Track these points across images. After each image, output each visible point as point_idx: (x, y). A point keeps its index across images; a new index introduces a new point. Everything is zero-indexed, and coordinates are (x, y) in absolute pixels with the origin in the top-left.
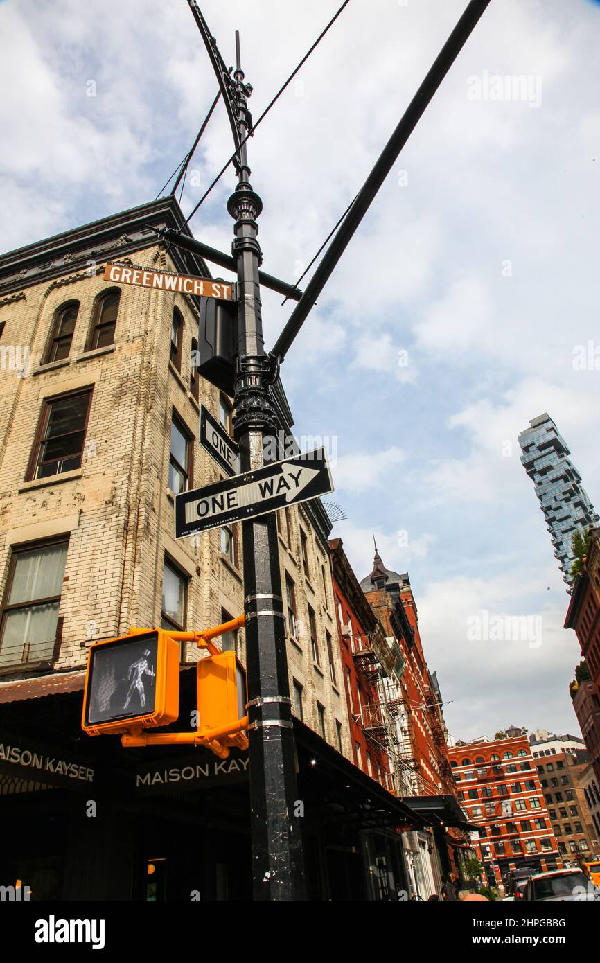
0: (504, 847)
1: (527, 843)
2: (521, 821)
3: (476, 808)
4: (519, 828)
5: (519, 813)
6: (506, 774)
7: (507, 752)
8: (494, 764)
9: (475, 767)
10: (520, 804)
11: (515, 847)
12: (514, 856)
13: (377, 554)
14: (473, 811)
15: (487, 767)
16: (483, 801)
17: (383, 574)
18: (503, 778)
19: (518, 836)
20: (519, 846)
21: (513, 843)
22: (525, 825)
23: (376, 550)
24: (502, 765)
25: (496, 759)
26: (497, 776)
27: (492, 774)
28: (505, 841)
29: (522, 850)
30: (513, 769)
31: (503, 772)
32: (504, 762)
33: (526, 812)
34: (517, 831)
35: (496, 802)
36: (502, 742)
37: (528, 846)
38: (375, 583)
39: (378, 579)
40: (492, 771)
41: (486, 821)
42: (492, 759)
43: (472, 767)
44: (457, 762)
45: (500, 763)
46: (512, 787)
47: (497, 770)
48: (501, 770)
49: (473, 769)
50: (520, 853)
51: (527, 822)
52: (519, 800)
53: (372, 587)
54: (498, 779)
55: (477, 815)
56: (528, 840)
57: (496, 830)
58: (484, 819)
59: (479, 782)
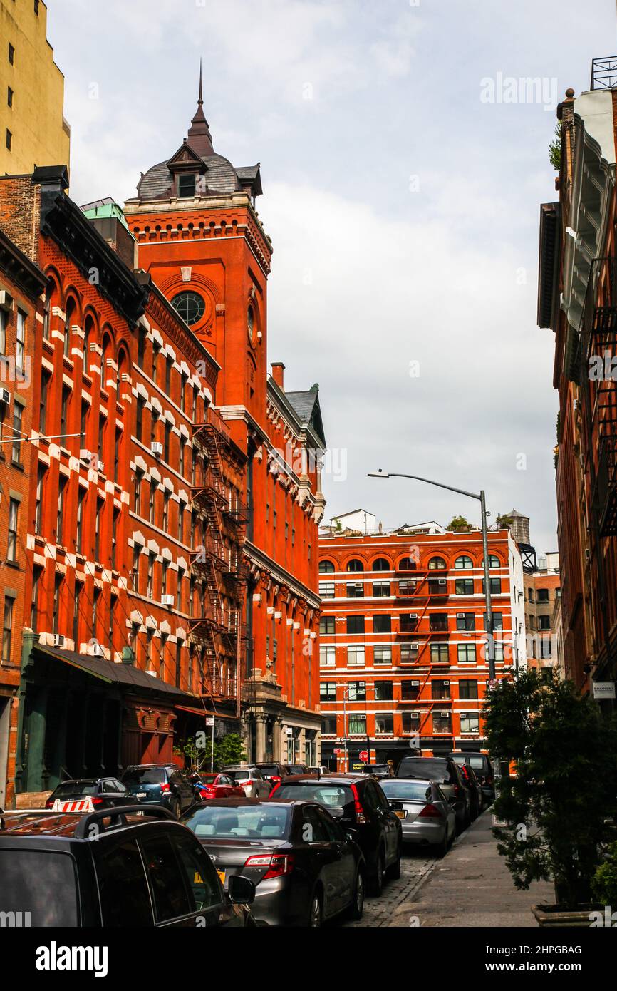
0: (419, 720)
1: (463, 719)
2: (460, 681)
3: (382, 648)
4: (455, 692)
5: (460, 666)
6: (452, 596)
7: (463, 557)
8: (432, 574)
9: (397, 575)
10: (467, 650)
11: (440, 723)
12: (435, 737)
13: (200, 111)
14: (376, 653)
15: (419, 579)
16: (399, 638)
17: (198, 160)
18: (444, 601)
19: (449, 706)
20: (448, 722)
21: (437, 716)
22: (468, 687)
23: (200, 102)
24: (449, 578)
25: (440, 567)
26: (435, 596)
27: (426, 592)
28: (424, 711)
29: (451, 730)
30: (467, 588)
31: (446, 591)
32: (453, 574)
33: (476, 665)
34: (449, 696)
35: (422, 643)
36: (457, 537)
37: (465, 725)
38: (177, 177)
39: (182, 168)
40: (426, 587)
41: (396, 672)
42: (432, 566)
43: (390, 576)
44: (363, 561)
45: (446, 574)
46: (457, 619)
47: (435, 585)
48: (445, 588)
49: (392, 580)
50: (447, 734)
51: (471, 684)
52: (466, 645)
53: (169, 184)
54: (434, 602)
55: (381, 661)
56: (467, 714)
57: (410, 690)
58: (394, 669)
59: (397, 603)
